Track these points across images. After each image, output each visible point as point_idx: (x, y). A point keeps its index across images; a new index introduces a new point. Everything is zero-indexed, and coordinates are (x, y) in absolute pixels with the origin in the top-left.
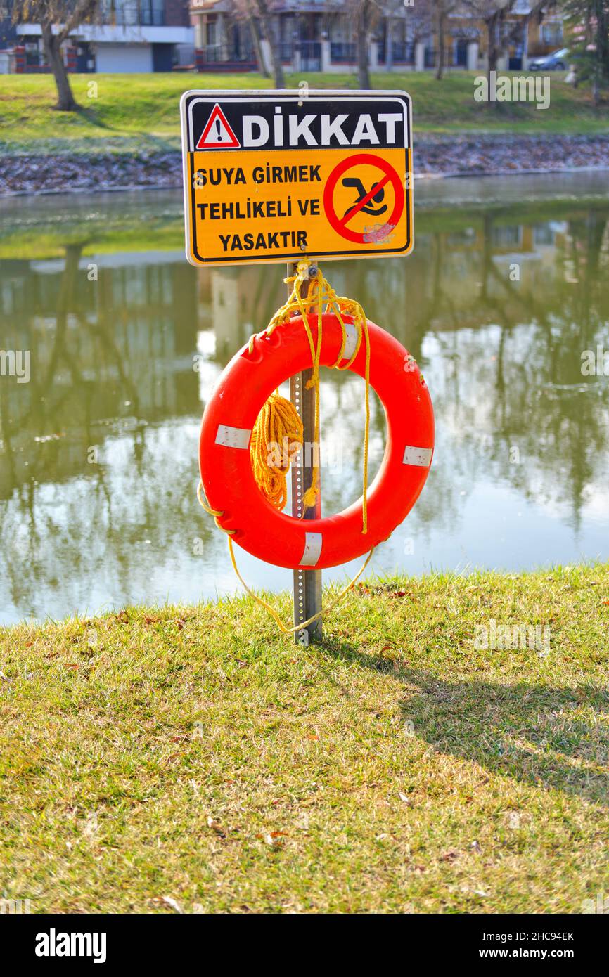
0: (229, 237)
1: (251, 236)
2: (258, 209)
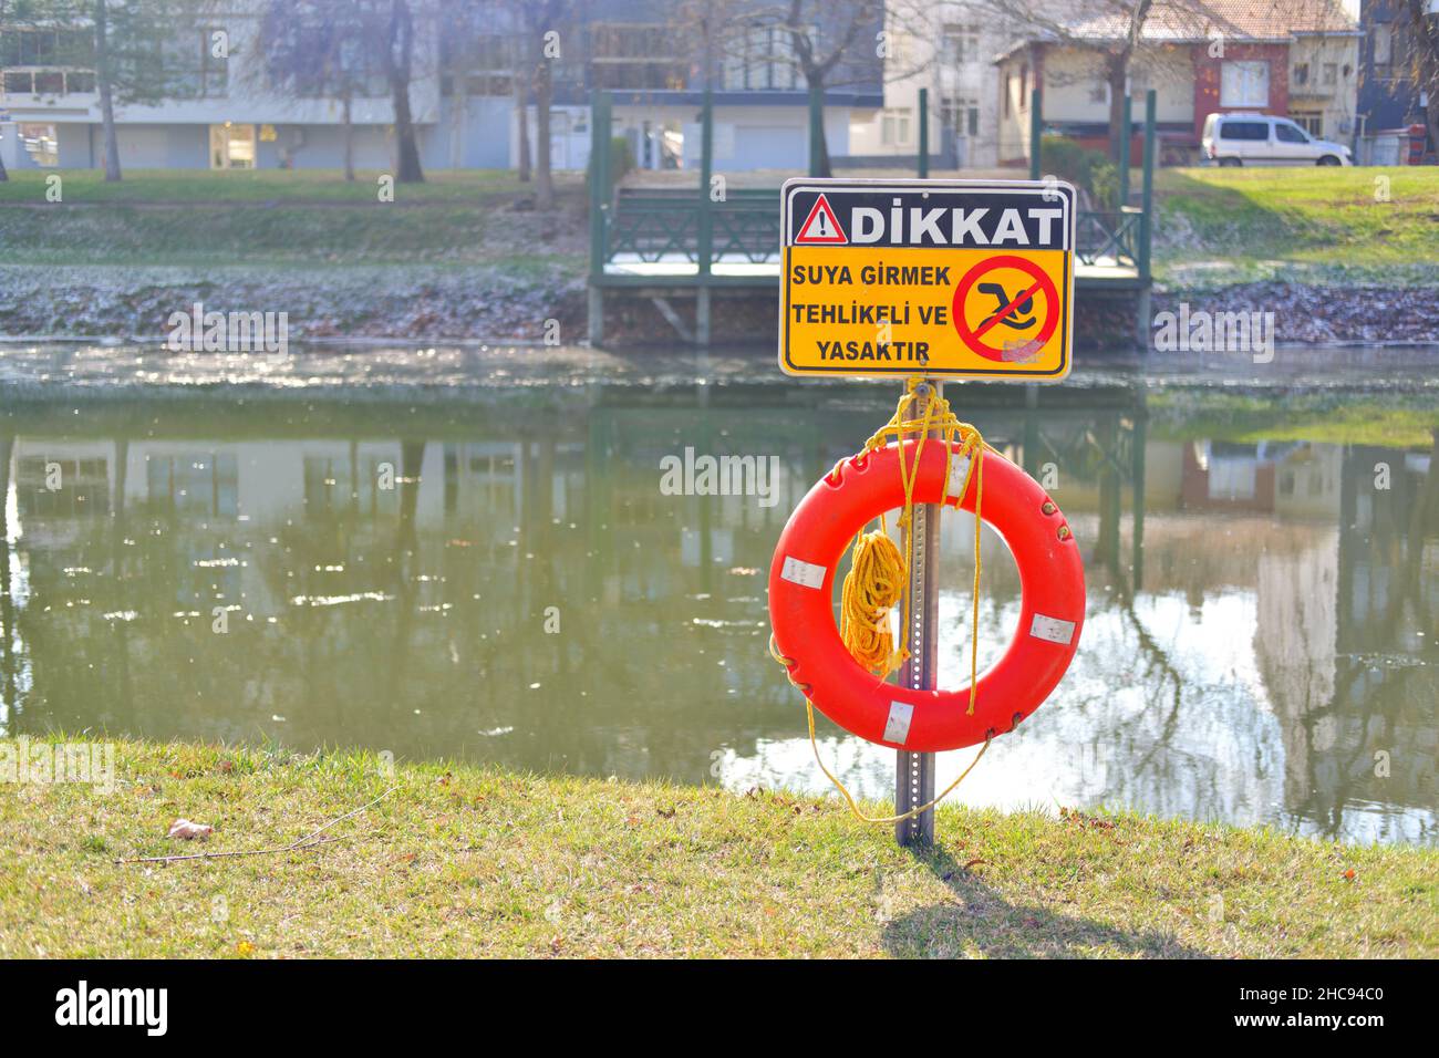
0: (828, 343)
1: (856, 345)
2: (865, 314)
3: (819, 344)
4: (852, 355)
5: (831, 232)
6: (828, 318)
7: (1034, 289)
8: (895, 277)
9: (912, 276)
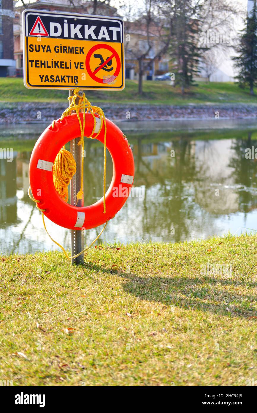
0: (43, 76)
1: (53, 76)
2: (56, 64)
3: (40, 76)
4: (52, 80)
5: (43, 32)
6: (43, 66)
7: (112, 57)
8: (66, 50)
9: (72, 50)
